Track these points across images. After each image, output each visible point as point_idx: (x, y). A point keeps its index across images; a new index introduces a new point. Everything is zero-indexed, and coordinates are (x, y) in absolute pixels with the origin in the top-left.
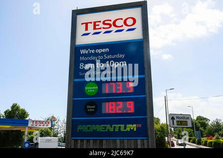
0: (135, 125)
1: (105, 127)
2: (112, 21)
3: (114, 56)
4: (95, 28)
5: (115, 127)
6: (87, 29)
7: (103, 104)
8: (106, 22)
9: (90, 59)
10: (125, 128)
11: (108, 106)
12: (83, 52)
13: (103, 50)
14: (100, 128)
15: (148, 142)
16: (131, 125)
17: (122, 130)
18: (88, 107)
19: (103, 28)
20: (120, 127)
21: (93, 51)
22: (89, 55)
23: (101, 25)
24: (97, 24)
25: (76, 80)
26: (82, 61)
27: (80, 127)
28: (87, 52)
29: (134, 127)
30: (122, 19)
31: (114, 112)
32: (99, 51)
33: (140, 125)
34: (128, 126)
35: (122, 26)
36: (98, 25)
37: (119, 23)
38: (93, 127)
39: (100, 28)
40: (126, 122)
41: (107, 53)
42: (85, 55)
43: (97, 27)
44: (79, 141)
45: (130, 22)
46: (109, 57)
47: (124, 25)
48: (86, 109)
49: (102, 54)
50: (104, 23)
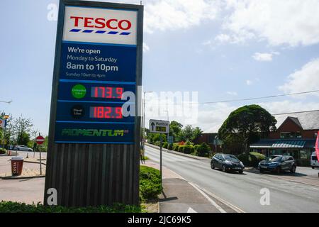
0: (122, 131)
1: (92, 132)
2: (106, 21)
3: (106, 60)
4: (86, 25)
5: (102, 132)
6: (76, 25)
7: (91, 108)
8: (99, 21)
9: (78, 58)
11: (97, 110)
12: (71, 49)
13: (94, 52)
14: (86, 132)
15: (134, 147)
16: (118, 131)
17: (110, 134)
18: (74, 110)
19: (96, 27)
20: (107, 132)
21: (83, 51)
22: (78, 54)
23: (93, 23)
24: (89, 20)
25: (61, 80)
26: (70, 60)
27: (65, 131)
28: (75, 51)
29: (121, 132)
30: (116, 20)
31: (102, 117)
32: (90, 52)
33: (127, 131)
34: (115, 131)
35: (116, 28)
36: (90, 22)
37: (113, 24)
38: (80, 131)
39: (93, 26)
40: (114, 128)
41: (99, 56)
42: (73, 54)
43: (89, 24)
44: (63, 146)
45: (125, 25)
46: (100, 59)
47: (118, 28)
48: (72, 112)
49: (93, 55)
50: (96, 21)
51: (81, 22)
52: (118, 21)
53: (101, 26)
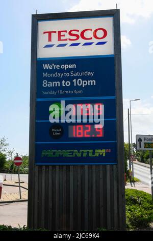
0: (104, 150)
1: (73, 152)
2: (80, 31)
3: (82, 74)
4: (59, 39)
5: (83, 152)
6: (50, 40)
7: (70, 127)
8: (73, 32)
9: (54, 75)
10: (94, 153)
11: (76, 130)
12: (46, 67)
13: (70, 66)
14: (66, 153)
15: (117, 168)
16: (99, 151)
17: (91, 155)
18: (53, 130)
19: (70, 40)
20: (88, 153)
21: (58, 67)
22: (53, 71)
23: (67, 36)
24: (62, 33)
25: (39, 100)
26: (46, 78)
27: (45, 153)
28: (51, 67)
29: (102, 152)
30: (91, 30)
31: (82, 136)
32: (65, 67)
33: (110, 151)
34: (96, 151)
35: (91, 38)
36: (64, 36)
37: (88, 34)
38: (59, 152)
39: (66, 40)
40: (95, 147)
41: (74, 70)
42: (49, 71)
43: (62, 38)
44: (44, 167)
45: (100, 34)
46: (76, 74)
47: (93, 38)
48: (51, 133)
49: (69, 70)
50: (70, 34)
51: (55, 36)
52: (93, 30)
53: (75, 38)
